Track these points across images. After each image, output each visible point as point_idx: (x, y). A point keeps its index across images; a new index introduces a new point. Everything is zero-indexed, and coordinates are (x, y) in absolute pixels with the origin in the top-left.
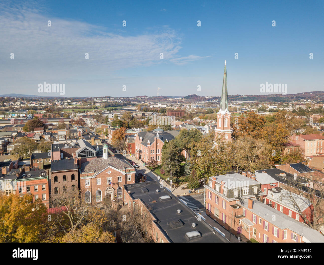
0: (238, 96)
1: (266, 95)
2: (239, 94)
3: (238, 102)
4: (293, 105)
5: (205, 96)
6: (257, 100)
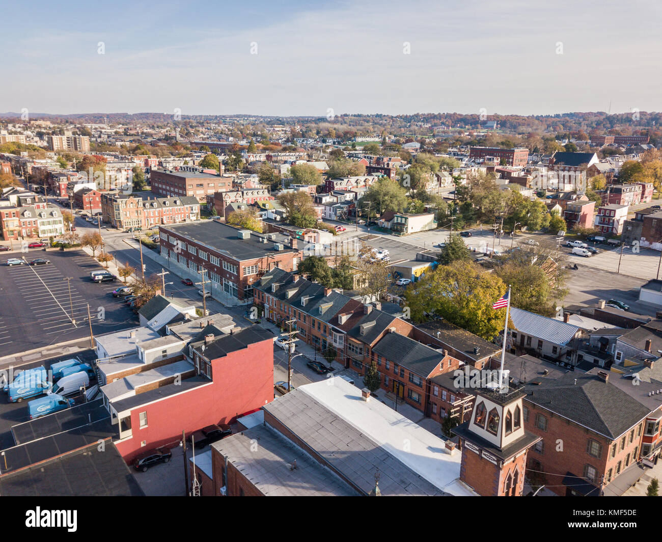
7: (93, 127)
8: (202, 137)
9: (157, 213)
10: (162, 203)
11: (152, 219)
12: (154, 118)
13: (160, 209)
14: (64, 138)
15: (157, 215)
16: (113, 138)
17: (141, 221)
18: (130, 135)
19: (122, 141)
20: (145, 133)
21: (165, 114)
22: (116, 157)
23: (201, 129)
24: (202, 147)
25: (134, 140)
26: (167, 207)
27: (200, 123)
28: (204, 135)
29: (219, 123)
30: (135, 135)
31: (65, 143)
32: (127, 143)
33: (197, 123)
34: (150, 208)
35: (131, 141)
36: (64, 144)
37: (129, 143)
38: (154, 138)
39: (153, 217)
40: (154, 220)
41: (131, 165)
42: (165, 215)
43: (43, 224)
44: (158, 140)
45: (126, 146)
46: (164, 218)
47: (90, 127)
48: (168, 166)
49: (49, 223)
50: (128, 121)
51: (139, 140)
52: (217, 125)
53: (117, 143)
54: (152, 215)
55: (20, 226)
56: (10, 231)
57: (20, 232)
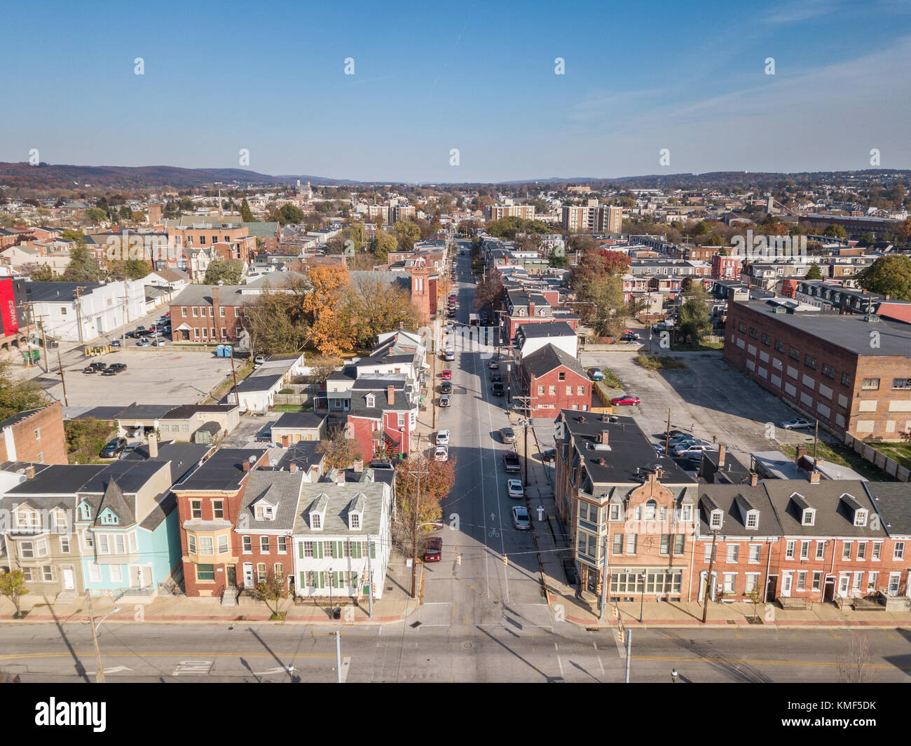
7: (642, 193)
8: (813, 207)
9: (753, 553)
10: (781, 506)
11: (728, 576)
12: (728, 178)
13: (773, 539)
14: (586, 210)
15: (752, 561)
16: (665, 209)
17: (679, 578)
18: (690, 205)
19: (676, 214)
20: (714, 202)
21: (746, 172)
22: (656, 246)
23: (805, 193)
24: (831, 228)
25: (695, 213)
26: (804, 531)
27: (803, 184)
28: (815, 203)
29: (838, 185)
30: (698, 205)
31: (586, 218)
32: (683, 217)
33: (799, 183)
34: (725, 532)
35: (690, 214)
36: (584, 219)
37: (686, 217)
38: (727, 209)
39: (731, 568)
40: (735, 577)
41: (682, 270)
42: (788, 565)
43: (310, 550)
44: (734, 211)
45: (680, 223)
46: (785, 575)
47: (636, 193)
48: (765, 275)
49: (332, 550)
50: (690, 184)
51: (703, 212)
52: (835, 187)
53: (668, 217)
54: (730, 560)
55: (236, 550)
56: (201, 566)
57: (234, 573)
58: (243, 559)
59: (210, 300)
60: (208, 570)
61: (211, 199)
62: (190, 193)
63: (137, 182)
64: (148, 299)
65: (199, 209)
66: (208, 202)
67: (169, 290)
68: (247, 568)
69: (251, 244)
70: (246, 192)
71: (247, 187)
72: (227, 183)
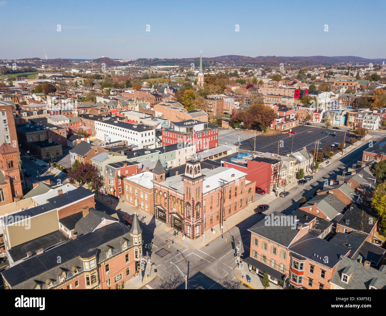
0: (157, 59)
1: (185, 59)
2: (157, 58)
3: (158, 67)
4: (213, 70)
5: (118, 60)
6: (178, 64)
43: (365, 122)
49: (368, 122)
55: (355, 121)
56: (349, 122)
57: (354, 124)
58: (355, 122)
59: (348, 97)
60: (350, 123)
61: (340, 71)
62: (330, 68)
63: (308, 63)
64: (330, 97)
65: (336, 75)
66: (339, 72)
67: (335, 96)
68: (356, 123)
69: (359, 86)
70: (356, 67)
71: (356, 65)
72: (347, 63)
